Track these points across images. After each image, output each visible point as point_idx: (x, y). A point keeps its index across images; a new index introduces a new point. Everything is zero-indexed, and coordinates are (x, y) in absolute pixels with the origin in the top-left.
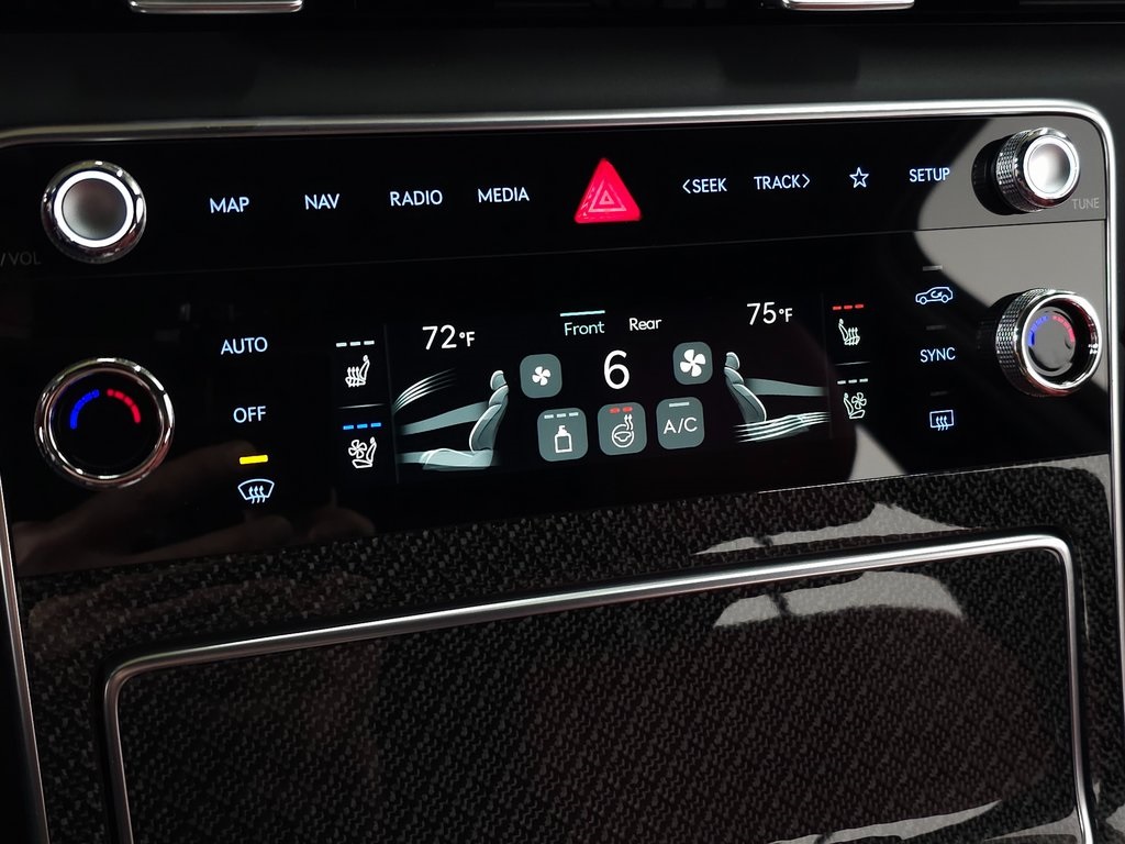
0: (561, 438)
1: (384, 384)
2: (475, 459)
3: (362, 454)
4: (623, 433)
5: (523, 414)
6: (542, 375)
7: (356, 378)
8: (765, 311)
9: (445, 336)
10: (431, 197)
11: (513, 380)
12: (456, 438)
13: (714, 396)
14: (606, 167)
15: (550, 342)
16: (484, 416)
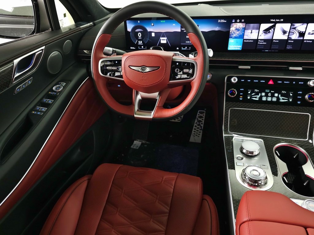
0: (264, 99)
1: (251, 93)
2: (257, 99)
3: (249, 98)
4: (269, 99)
5: (261, 97)
6: (263, 94)
7: (249, 92)
8: (284, 92)
9: (256, 90)
10: (257, 81)
11: (261, 94)
12: (256, 98)
13: (278, 98)
14: (271, 80)
15: (264, 92)
16: (258, 96)
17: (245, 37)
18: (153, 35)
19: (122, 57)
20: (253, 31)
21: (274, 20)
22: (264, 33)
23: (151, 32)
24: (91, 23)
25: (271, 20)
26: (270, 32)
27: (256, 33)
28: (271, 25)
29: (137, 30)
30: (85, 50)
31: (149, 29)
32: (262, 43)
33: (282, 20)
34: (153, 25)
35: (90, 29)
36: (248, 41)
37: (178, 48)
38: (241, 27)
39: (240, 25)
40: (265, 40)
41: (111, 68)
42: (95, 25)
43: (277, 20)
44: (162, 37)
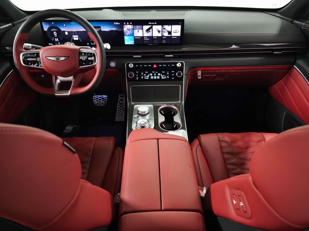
0: (152, 78)
1: (143, 74)
2: (148, 78)
3: (142, 78)
4: (155, 78)
5: (150, 76)
6: (151, 74)
7: (142, 74)
8: (163, 72)
9: (146, 72)
10: (146, 66)
12: (147, 77)
13: (160, 76)
14: (155, 64)
15: (152, 73)
16: (148, 76)
17: (135, 35)
18: (66, 33)
19: (39, 51)
20: (139, 31)
21: (151, 23)
22: (147, 32)
23: (65, 31)
24: (10, 24)
25: (149, 23)
26: (150, 31)
27: (142, 32)
28: (150, 26)
29: (52, 30)
30: (7, 47)
31: (62, 29)
32: (146, 39)
33: (156, 23)
34: (65, 26)
35: (10, 29)
36: (137, 38)
37: (88, 44)
38: (131, 28)
39: (130, 27)
40: (148, 37)
41: (31, 59)
42: (14, 25)
43: (153, 23)
44: (74, 35)
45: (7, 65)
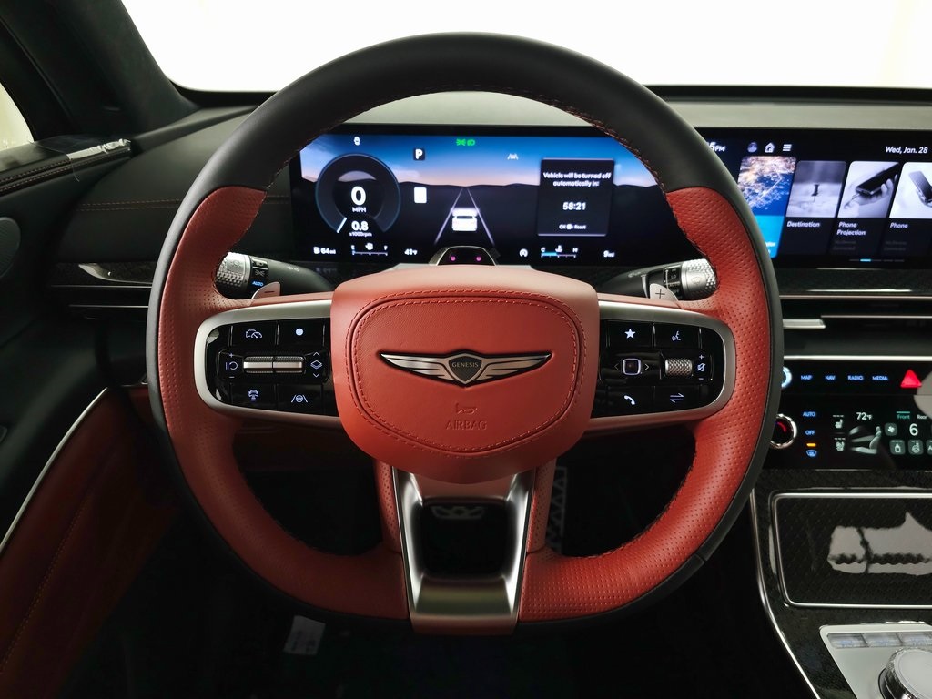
0: (898, 448)
1: (847, 427)
2: (871, 451)
3: (840, 446)
4: (916, 448)
5: (885, 441)
6: (891, 429)
7: (838, 425)
9: (863, 416)
10: (860, 378)
11: (883, 429)
12: (866, 445)
14: (910, 372)
15: (893, 420)
16: (874, 439)
17: (793, 210)
18: (420, 196)
20: (823, 187)
21: (898, 150)
22: (862, 194)
24: (121, 142)
25: (888, 149)
26: (879, 193)
27: (833, 194)
28: (886, 165)
29: (347, 177)
30: (87, 262)
31: (402, 174)
32: (850, 233)
33: (925, 150)
34: (422, 158)
35: (115, 167)
36: (800, 224)
38: (779, 172)
39: (776, 166)
40: (861, 222)
41: (268, 365)
43: (908, 150)
45: (80, 364)
